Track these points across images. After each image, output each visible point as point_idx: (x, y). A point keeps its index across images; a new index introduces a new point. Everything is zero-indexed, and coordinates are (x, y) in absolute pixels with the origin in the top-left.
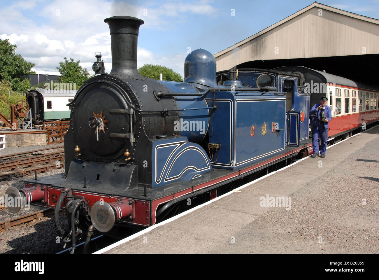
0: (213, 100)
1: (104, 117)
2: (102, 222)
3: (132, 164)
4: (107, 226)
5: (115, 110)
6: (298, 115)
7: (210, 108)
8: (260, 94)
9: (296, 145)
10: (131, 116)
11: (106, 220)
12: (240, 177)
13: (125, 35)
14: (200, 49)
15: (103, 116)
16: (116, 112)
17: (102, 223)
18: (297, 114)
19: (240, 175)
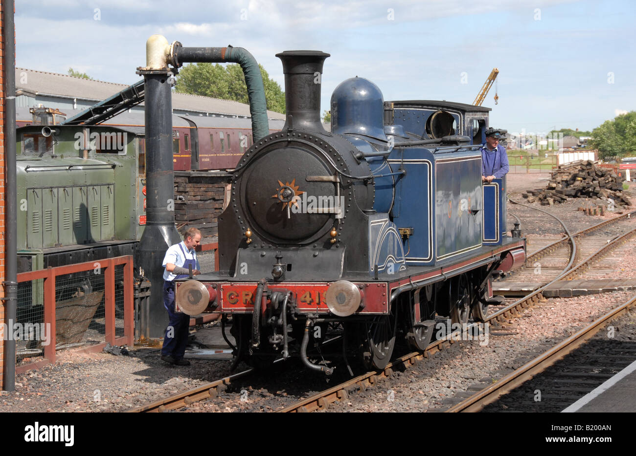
0: (400, 161)
1: (297, 187)
2: (344, 304)
3: (337, 247)
4: (350, 308)
5: (315, 177)
6: (497, 185)
7: (395, 175)
8: (454, 150)
9: (496, 241)
10: (338, 184)
11: (349, 302)
12: (443, 277)
13: (302, 75)
14: (357, 77)
15: (295, 185)
16: (316, 180)
17: (343, 306)
18: (495, 184)
19: (442, 275)
